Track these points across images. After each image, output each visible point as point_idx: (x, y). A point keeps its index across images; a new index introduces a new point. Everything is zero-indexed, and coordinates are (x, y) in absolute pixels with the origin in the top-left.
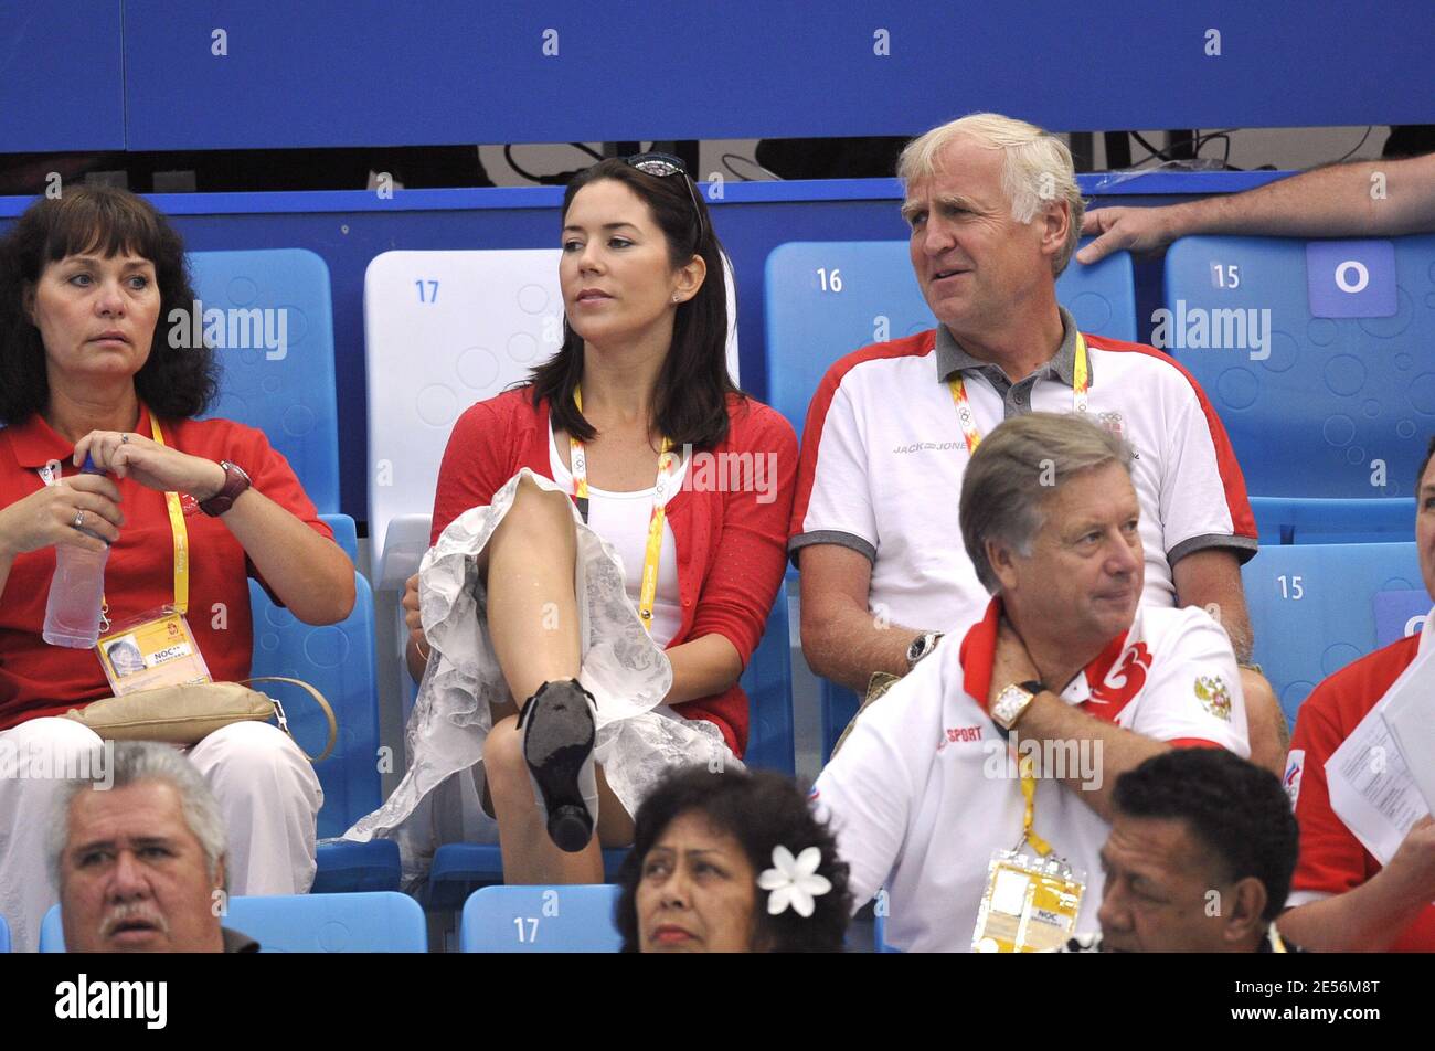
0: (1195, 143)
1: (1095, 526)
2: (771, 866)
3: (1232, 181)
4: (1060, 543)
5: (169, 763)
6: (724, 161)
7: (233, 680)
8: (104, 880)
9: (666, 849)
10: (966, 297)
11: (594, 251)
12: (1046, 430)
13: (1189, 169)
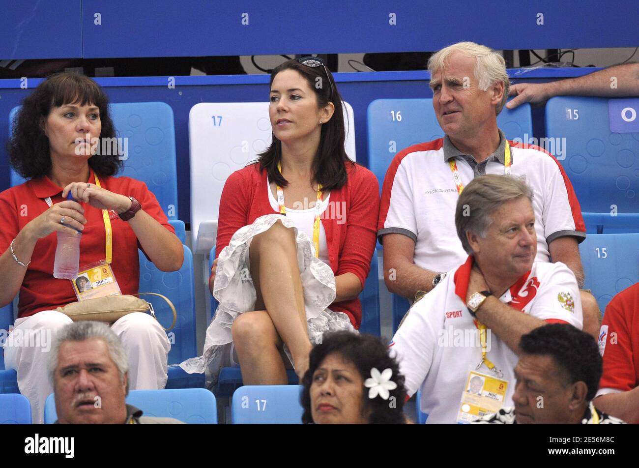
0: (559, 55)
1: (514, 225)
2: (370, 377)
3: (576, 72)
4: (499, 232)
5: (103, 331)
6: (349, 63)
7: (131, 294)
8: (74, 382)
9: (323, 369)
10: (458, 123)
11: (283, 102)
12: (493, 182)
13: (556, 67)
